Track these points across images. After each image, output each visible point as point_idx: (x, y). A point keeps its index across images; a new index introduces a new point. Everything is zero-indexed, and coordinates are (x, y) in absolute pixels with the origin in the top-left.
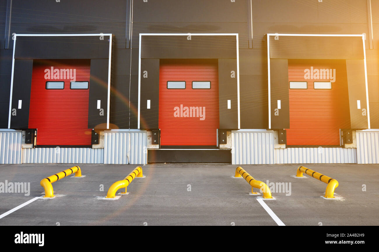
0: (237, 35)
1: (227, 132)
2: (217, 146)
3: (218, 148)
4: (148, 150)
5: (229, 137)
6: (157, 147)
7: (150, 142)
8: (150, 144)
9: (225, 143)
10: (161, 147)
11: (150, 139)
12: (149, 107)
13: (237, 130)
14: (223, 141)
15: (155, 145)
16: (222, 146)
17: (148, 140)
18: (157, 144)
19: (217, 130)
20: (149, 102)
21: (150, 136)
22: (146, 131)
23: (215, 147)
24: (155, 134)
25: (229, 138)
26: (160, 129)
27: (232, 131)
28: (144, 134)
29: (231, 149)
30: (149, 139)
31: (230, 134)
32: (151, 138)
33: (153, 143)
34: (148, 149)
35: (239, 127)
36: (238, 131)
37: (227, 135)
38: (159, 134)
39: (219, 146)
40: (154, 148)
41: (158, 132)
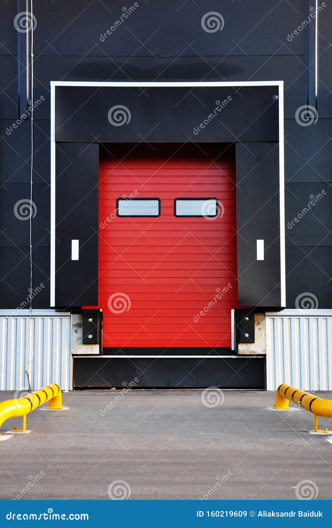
0: (280, 84)
1: (256, 316)
2: (233, 349)
3: (235, 352)
4: (74, 359)
5: (260, 326)
6: (95, 350)
7: (78, 339)
8: (79, 344)
9: (251, 340)
10: (104, 351)
11: (78, 332)
12: (75, 256)
13: (279, 311)
14: (247, 335)
15: (90, 346)
16: (243, 348)
17: (74, 334)
18: (96, 343)
19: (233, 312)
20: (75, 244)
21: (78, 325)
22: (69, 314)
23: (228, 351)
24: (90, 320)
25: (260, 329)
26: (101, 310)
27: (267, 314)
28: (66, 321)
29: (265, 355)
30: (76, 331)
31: (262, 320)
32: (80, 331)
33: (86, 342)
34: (73, 355)
35: (283, 304)
36: (282, 313)
37: (256, 324)
38: (98, 319)
39: (237, 347)
40: (88, 353)
41: (98, 315)
